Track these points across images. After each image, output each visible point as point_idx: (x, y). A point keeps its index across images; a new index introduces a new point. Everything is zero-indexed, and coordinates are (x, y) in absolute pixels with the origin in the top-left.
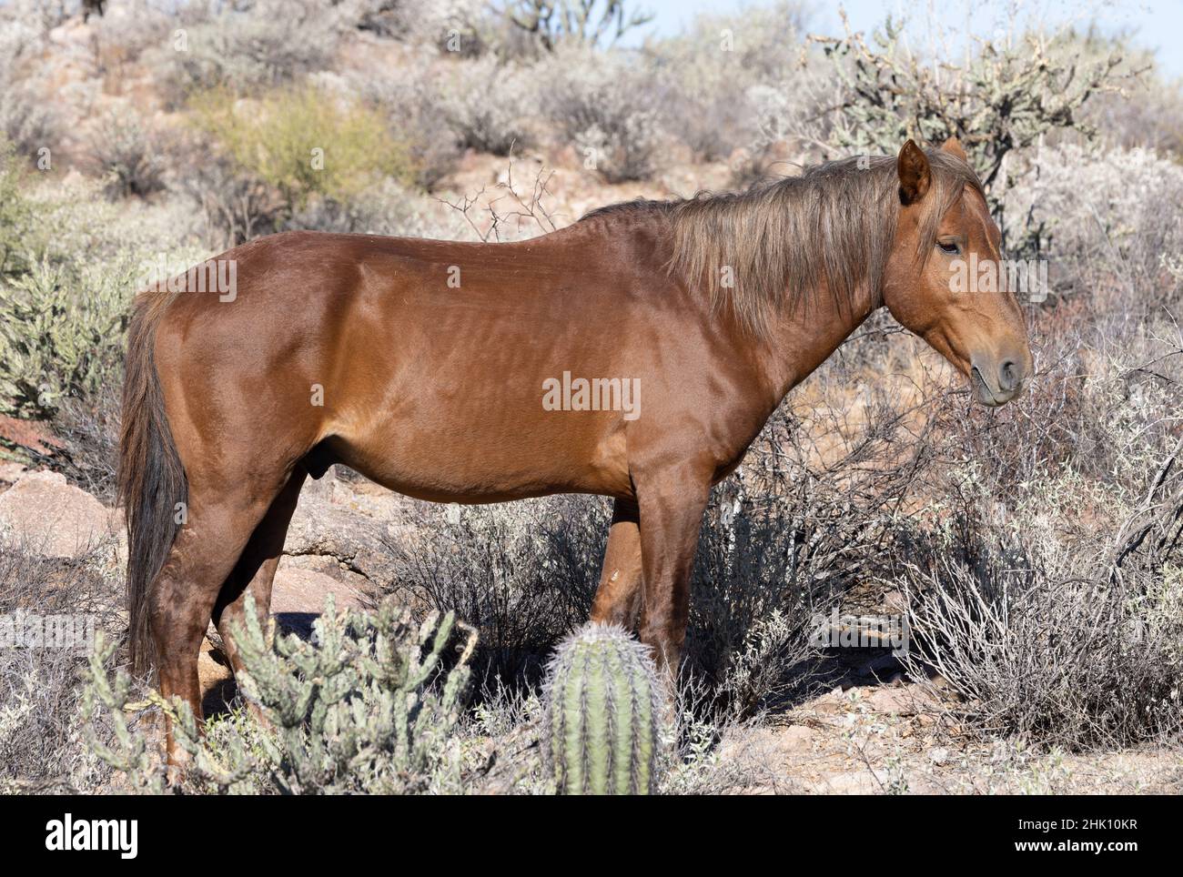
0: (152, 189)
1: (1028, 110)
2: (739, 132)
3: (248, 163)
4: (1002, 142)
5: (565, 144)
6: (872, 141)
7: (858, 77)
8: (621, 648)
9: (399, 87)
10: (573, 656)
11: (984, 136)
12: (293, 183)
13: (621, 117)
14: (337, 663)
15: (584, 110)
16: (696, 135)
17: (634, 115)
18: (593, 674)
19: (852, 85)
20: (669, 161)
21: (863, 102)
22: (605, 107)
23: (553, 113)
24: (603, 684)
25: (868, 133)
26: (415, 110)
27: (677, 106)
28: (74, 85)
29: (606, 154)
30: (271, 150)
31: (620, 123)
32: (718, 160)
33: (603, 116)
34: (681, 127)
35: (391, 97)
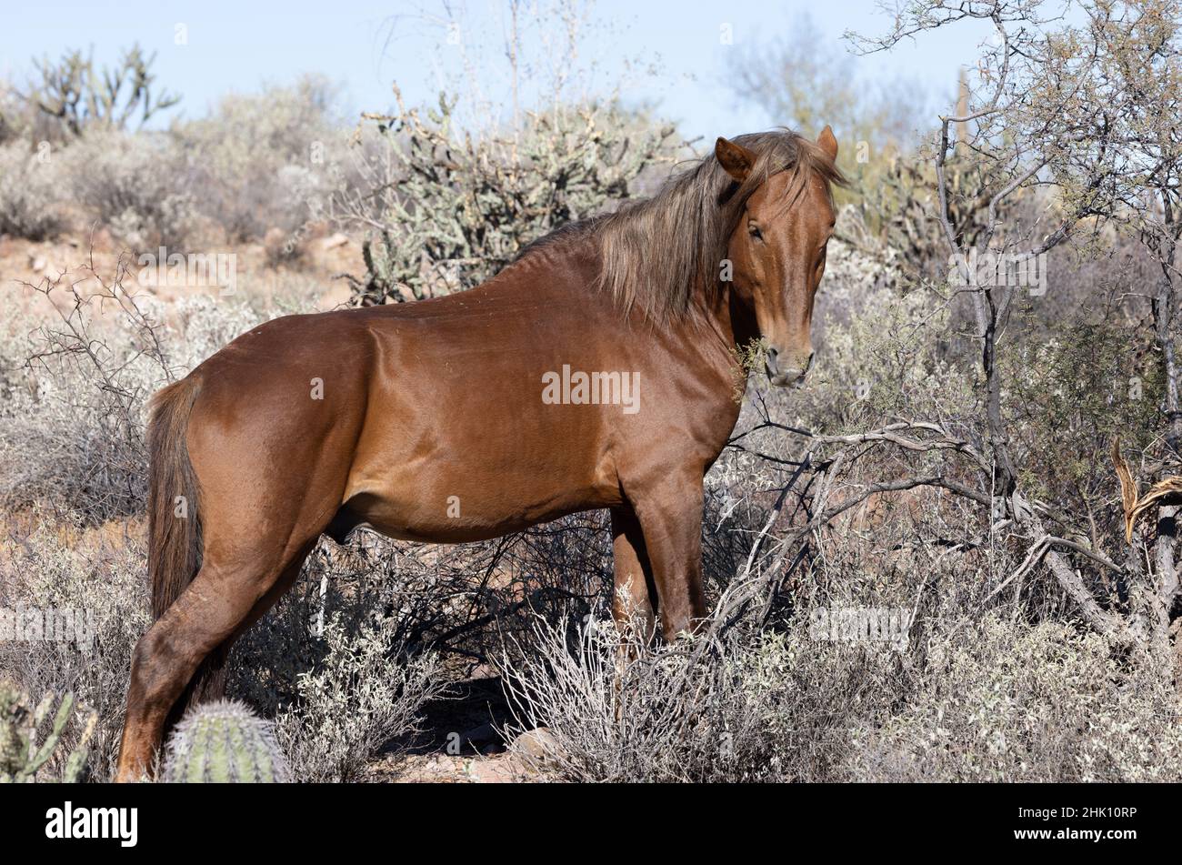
1: (583, 182)
2: (271, 213)
4: (558, 215)
5: (100, 228)
6: (430, 217)
7: (413, 153)
8: (243, 725)
10: (195, 734)
11: (540, 210)
13: (156, 199)
15: (119, 194)
16: (230, 216)
17: (170, 198)
18: (216, 751)
19: (407, 161)
20: (205, 242)
21: (417, 178)
22: (139, 190)
23: (87, 198)
24: (226, 761)
25: (425, 209)
27: (211, 188)
29: (142, 237)
31: (155, 206)
32: (252, 241)
33: (137, 199)
34: (215, 208)
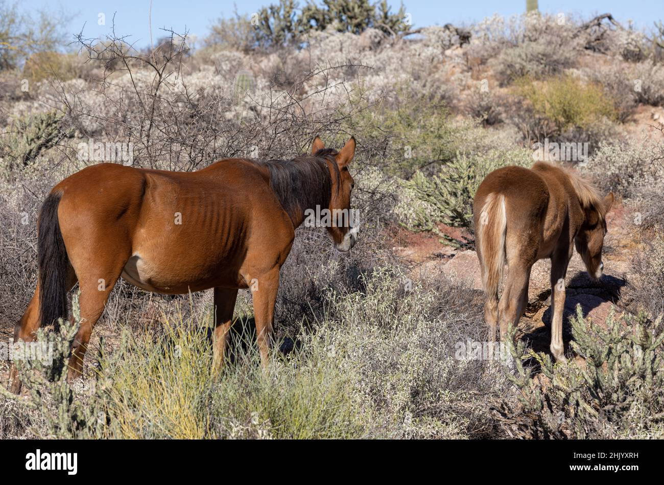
0: (496, 122)
3: (541, 110)
9: (607, 75)
12: (562, 119)
14: (620, 337)
26: (615, 86)
28: (458, 75)
30: (551, 104)
35: (604, 80)
